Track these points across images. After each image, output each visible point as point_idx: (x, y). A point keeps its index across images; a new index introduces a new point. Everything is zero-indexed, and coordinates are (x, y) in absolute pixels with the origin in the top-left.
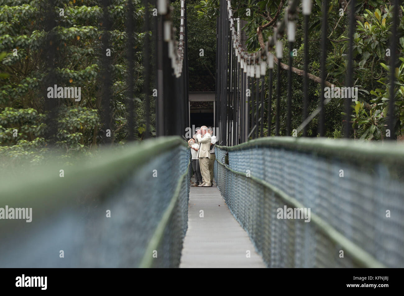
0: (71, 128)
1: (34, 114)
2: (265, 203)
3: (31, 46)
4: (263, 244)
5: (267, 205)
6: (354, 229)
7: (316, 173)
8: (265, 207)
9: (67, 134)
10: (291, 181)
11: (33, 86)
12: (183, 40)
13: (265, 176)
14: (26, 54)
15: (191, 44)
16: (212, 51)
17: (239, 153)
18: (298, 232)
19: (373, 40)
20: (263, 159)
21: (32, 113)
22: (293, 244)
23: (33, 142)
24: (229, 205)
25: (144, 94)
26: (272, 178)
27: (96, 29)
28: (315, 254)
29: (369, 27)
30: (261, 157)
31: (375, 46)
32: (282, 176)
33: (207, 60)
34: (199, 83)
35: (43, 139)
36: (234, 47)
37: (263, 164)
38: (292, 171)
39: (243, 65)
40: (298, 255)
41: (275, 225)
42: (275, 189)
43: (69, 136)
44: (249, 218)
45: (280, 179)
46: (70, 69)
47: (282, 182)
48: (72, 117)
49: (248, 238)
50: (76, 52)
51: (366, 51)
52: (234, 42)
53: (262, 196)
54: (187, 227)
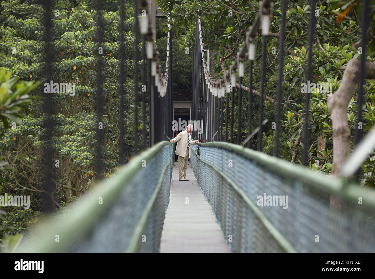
0: (89, 128)
1: (62, 118)
2: (222, 188)
3: (60, 70)
4: (221, 217)
5: (224, 190)
6: (280, 222)
7: (256, 176)
8: (222, 191)
9: (85, 132)
10: (240, 177)
11: (62, 98)
12: (169, 67)
13: (223, 169)
14: (57, 76)
15: (175, 67)
16: (190, 72)
17: (206, 149)
18: (244, 214)
19: (300, 68)
20: (222, 157)
21: (61, 117)
22: (241, 222)
23: (62, 138)
24: (200, 184)
25: (142, 102)
26: (227, 172)
27: (107, 59)
28: (255, 233)
29: (297, 59)
30: (220, 155)
31: (302, 73)
32: (234, 172)
33: (186, 78)
34: (181, 94)
35: (69, 135)
36: (204, 72)
37: (222, 160)
38: (241, 170)
39: (210, 86)
40: (243, 230)
41: (229, 205)
42: (229, 180)
43: (87, 134)
44: (212, 196)
45: (233, 174)
46: (88, 87)
47: (234, 176)
48: (89, 120)
49: (212, 210)
50: (93, 75)
51: (295, 76)
52: (204, 69)
53: (221, 183)
54: (169, 201)
